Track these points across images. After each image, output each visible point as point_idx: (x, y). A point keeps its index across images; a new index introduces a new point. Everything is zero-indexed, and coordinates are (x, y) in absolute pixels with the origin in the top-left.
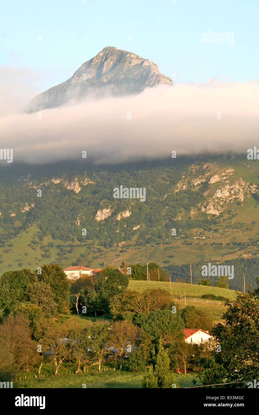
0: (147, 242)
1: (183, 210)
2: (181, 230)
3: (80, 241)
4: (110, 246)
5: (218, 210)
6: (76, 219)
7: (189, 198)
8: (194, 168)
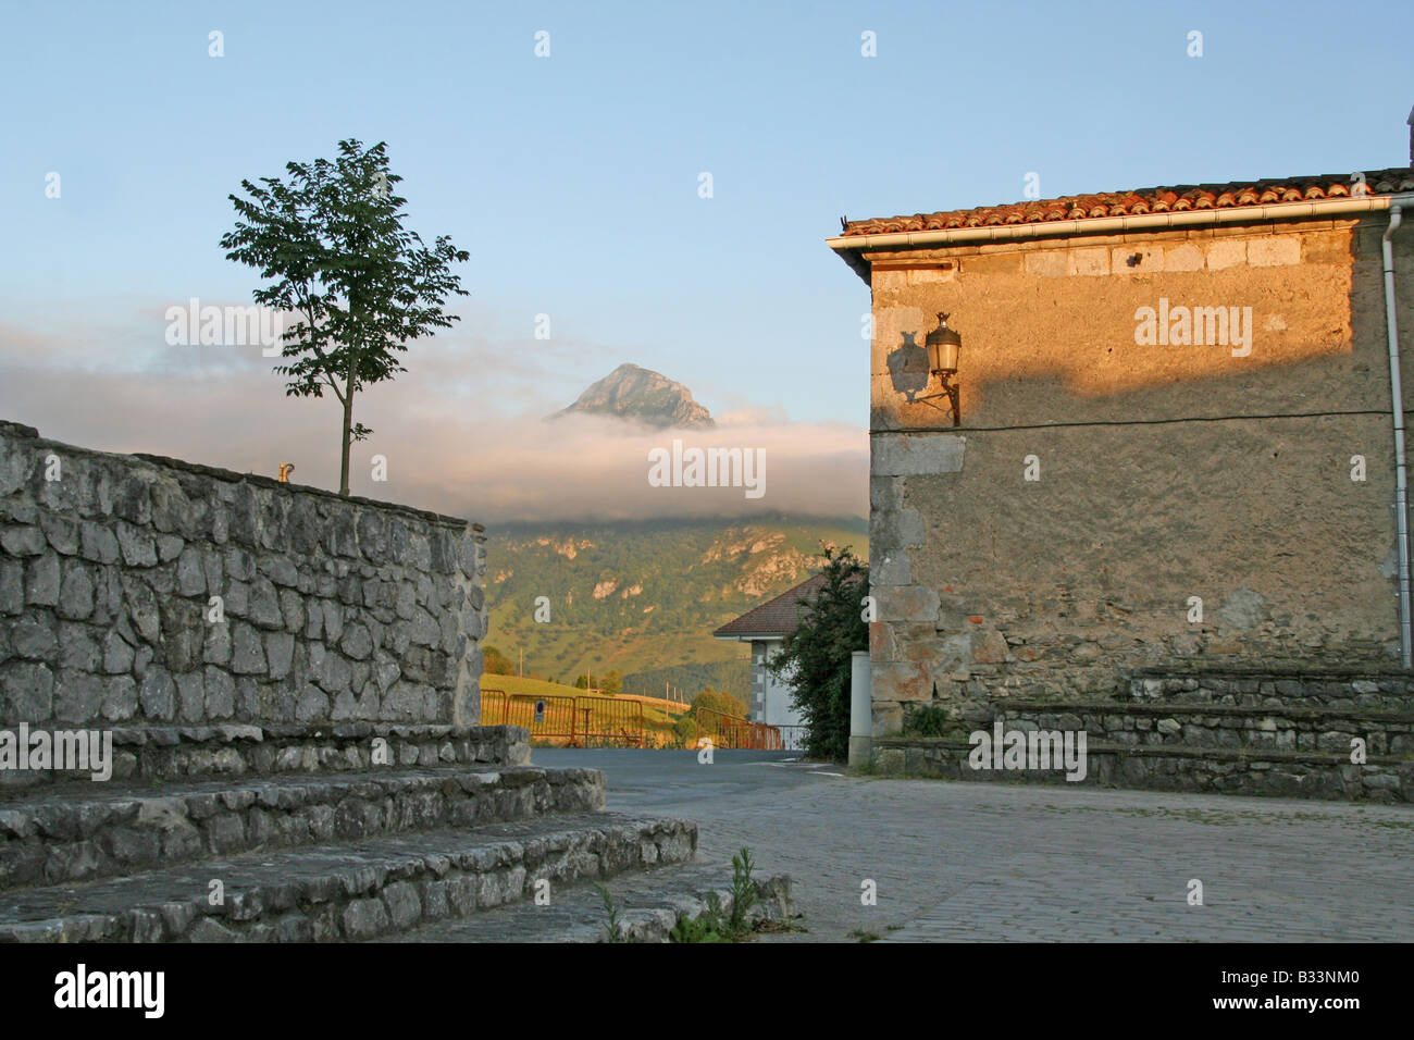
0: (662, 630)
1: (713, 587)
2: (708, 615)
3: (570, 624)
4: (611, 634)
5: (760, 589)
6: (566, 595)
7: (722, 572)
8: (731, 532)
